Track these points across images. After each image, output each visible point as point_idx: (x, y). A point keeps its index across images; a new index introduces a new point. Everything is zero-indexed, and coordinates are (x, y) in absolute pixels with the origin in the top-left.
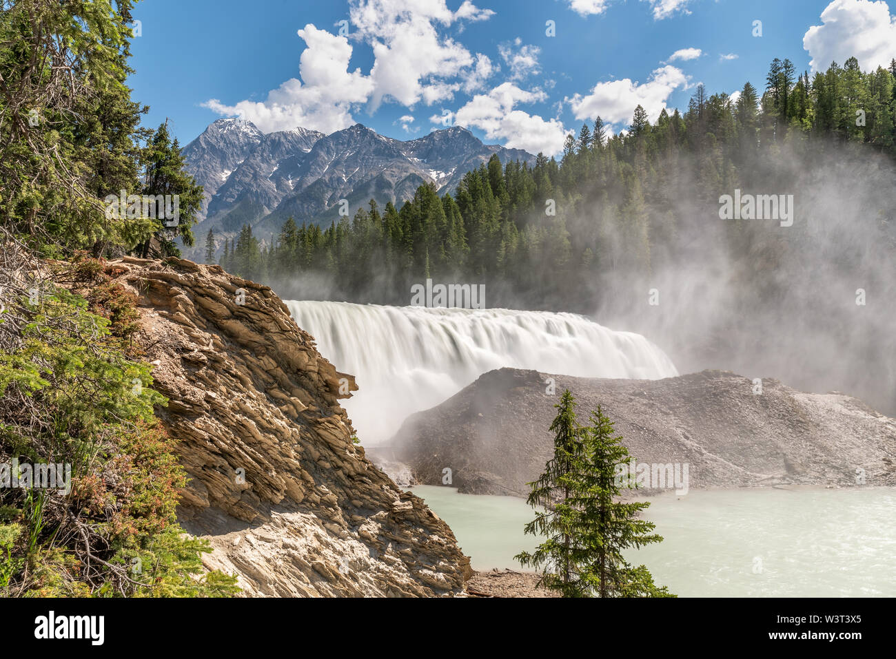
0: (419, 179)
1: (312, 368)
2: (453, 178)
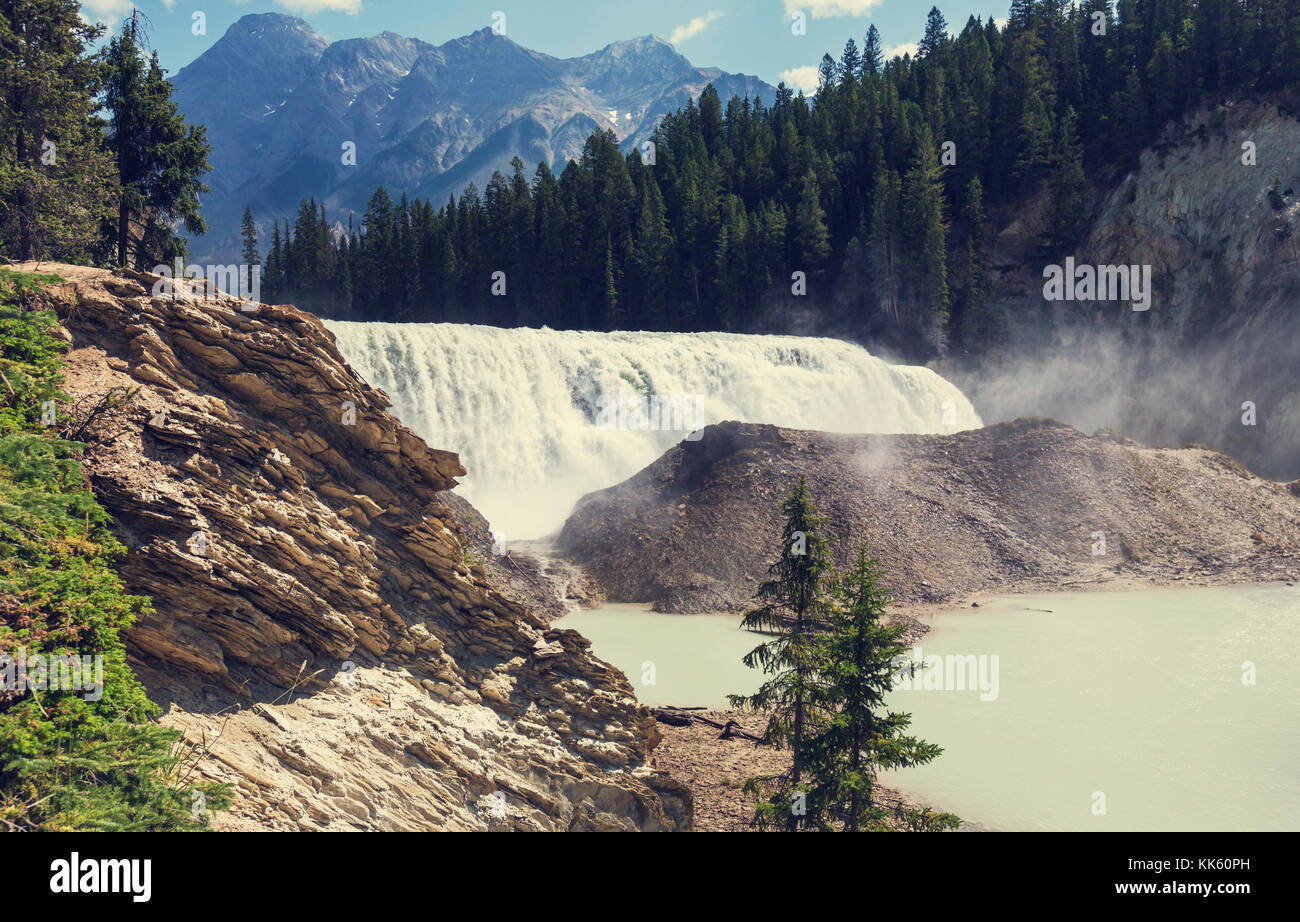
0: (590, 122)
1: (389, 447)
2: (645, 122)
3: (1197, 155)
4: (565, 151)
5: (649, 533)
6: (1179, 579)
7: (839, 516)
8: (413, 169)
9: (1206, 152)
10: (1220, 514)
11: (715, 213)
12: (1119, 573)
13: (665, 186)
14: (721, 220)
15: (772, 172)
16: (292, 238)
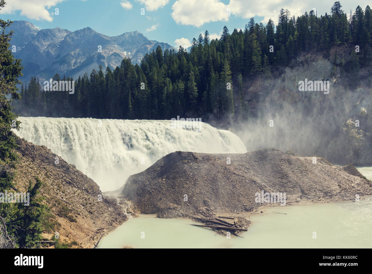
0: (118, 55)
3: (301, 69)
4: (110, 63)
5: (154, 189)
6: (320, 200)
7: (215, 182)
8: (64, 67)
9: (304, 68)
10: (327, 178)
11: (162, 83)
12: (302, 199)
13: (146, 75)
14: (164, 85)
15: (179, 71)
16: (27, 88)
